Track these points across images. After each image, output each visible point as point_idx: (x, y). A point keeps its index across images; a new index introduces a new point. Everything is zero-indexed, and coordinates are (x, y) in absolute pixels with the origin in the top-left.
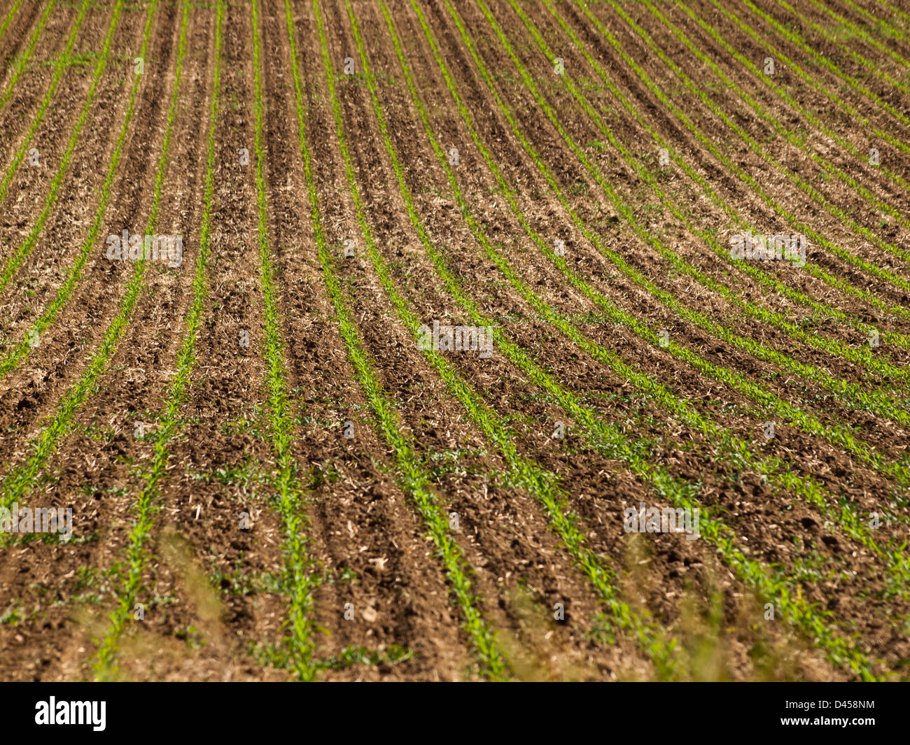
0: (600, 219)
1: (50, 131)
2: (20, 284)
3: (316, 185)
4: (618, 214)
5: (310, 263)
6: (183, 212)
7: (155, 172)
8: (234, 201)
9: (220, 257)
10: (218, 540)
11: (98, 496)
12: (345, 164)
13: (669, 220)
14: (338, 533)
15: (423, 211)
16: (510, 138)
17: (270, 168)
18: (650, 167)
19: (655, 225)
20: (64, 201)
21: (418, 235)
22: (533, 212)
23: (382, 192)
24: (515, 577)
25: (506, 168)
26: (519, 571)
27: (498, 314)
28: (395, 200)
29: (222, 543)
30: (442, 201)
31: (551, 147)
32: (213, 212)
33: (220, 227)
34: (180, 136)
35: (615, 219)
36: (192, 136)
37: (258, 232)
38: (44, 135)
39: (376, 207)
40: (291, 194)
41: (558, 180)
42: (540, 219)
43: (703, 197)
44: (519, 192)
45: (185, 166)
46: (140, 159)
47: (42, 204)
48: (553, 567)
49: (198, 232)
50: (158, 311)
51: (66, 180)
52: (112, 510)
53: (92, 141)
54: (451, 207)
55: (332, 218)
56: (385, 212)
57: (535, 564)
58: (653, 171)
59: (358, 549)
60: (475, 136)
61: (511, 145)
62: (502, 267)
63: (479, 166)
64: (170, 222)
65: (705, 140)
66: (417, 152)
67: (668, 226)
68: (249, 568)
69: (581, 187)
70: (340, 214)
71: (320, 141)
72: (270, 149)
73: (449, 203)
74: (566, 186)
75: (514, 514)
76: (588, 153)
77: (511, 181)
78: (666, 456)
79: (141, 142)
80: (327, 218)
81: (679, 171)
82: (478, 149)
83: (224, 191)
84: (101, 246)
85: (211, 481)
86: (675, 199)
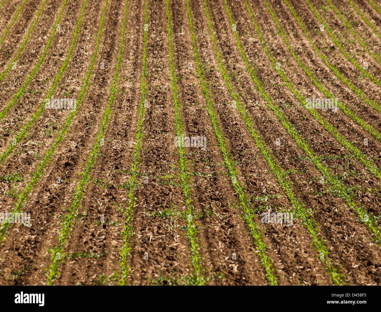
0: (326, 48)
1: (73, 5)
2: (62, 89)
3: (195, 32)
4: (334, 44)
5: (193, 75)
6: (135, 47)
7: (121, 26)
8: (158, 41)
9: (152, 72)
10: (160, 254)
11: (104, 227)
12: (208, 21)
13: (358, 48)
14: (215, 250)
15: (245, 44)
16: (284, 5)
17: (174, 23)
18: (349, 19)
19: (352, 51)
20: (80, 42)
21: (243, 58)
22: (295, 44)
23: (225, 35)
24: (297, 276)
25: (282, 21)
26: (299, 272)
27: (281, 103)
28: (231, 39)
29: (162, 256)
30: (253, 39)
31: (303, 10)
32: (148, 47)
33: (152, 54)
34: (132, 7)
35: (333, 48)
36: (138, 7)
37: (169, 57)
38: (70, 7)
39: (223, 43)
40: (184, 37)
41: (306, 27)
42: (299, 48)
43: (374, 35)
44: (288, 34)
45: (135, 23)
46: (114, 19)
47: (70, 43)
48: (314, 270)
49: (141, 58)
50: (125, 103)
51: (81, 31)
52: (111, 235)
53: (92, 10)
54: (257, 42)
55: (203, 49)
56: (227, 46)
57: (306, 268)
58: (350, 21)
59: (224, 258)
60: (267, 4)
61: (284, 9)
62: (282, 75)
63: (270, 20)
64: (129, 53)
65: (374, 5)
66: (241, 13)
67: (358, 51)
68: (176, 273)
69: (317, 31)
70: (207, 47)
71: (196, 8)
72: (173, 13)
73: (256, 40)
74: (310, 30)
75: (295, 236)
76: (320, 12)
77: (285, 28)
78: (363, 197)
79: (114, 10)
80: (201, 49)
81: (362, 21)
82: (269, 11)
83: (153, 36)
84: (98, 66)
85: (156, 217)
86: (361, 36)
